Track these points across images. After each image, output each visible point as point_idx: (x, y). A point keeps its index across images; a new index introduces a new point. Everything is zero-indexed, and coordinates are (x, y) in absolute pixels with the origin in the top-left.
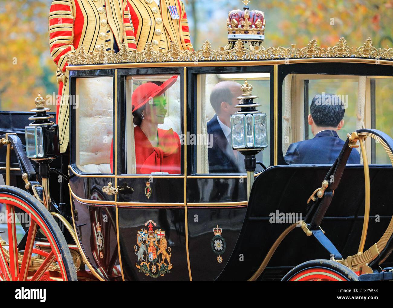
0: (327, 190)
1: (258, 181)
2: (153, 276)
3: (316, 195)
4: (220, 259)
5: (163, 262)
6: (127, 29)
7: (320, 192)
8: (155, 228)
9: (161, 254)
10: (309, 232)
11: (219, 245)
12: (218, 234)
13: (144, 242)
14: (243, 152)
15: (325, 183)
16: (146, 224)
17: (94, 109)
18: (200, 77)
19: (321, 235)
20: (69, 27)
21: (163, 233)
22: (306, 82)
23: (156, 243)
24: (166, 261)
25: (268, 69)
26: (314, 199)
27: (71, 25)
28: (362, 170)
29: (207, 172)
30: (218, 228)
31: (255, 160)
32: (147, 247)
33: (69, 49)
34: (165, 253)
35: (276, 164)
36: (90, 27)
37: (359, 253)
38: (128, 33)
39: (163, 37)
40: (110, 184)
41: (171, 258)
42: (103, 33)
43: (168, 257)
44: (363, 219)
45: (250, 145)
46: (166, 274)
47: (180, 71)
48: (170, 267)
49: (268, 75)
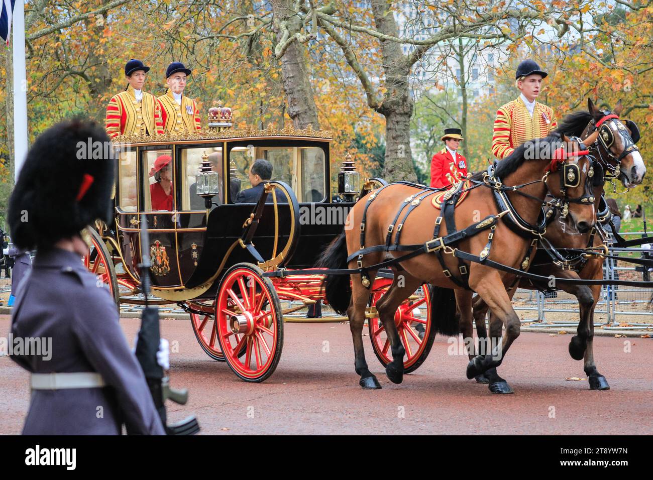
0: (254, 219)
1: (211, 215)
2: (160, 275)
3: (247, 223)
4: (196, 264)
5: (165, 266)
6: (157, 121)
7: (249, 221)
8: (160, 245)
9: (163, 261)
10: (244, 246)
11: (195, 255)
12: (194, 248)
13: (154, 254)
14: (204, 197)
15: (252, 215)
16: (155, 243)
17: (131, 172)
18: (183, 151)
19: (252, 248)
20: (117, 121)
21: (164, 248)
22: (266, 152)
23: (161, 254)
24: (166, 266)
25: (222, 145)
26: (246, 225)
27: (119, 120)
28: (273, 206)
29: (190, 209)
30: (194, 244)
31: (211, 201)
32: (156, 257)
33: (117, 135)
34: (165, 260)
35: (226, 204)
36: (130, 121)
37: (273, 259)
38: (158, 124)
39: (182, 126)
40: (134, 218)
41: (169, 264)
42: (139, 125)
43: (168, 263)
44: (274, 238)
45: (207, 192)
46: (167, 274)
47: (171, 147)
48: (169, 269)
49: (220, 149)
